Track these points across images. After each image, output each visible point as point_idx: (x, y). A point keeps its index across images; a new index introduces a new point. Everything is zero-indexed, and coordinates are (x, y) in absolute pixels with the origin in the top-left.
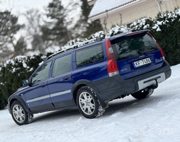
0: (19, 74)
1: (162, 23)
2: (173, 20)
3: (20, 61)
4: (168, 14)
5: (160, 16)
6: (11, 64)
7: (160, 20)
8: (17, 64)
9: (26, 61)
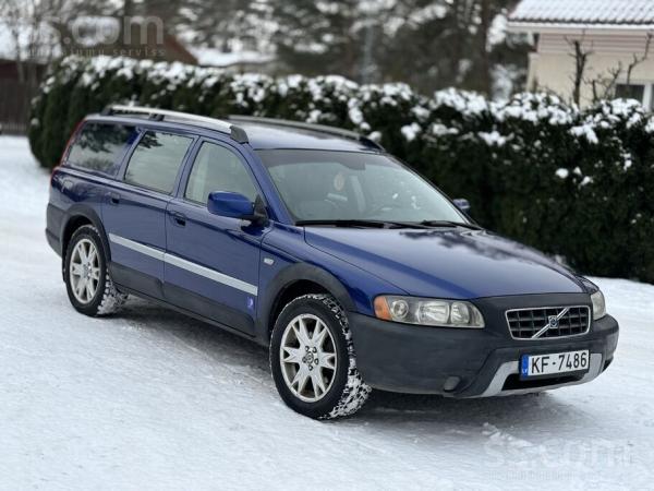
3: (341, 93)
9: (362, 104)
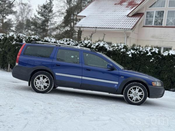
0: (17, 47)
1: (134, 52)
2: (142, 53)
3: (21, 37)
4: (140, 48)
5: (134, 47)
6: (14, 38)
7: (134, 49)
8: (18, 39)
9: (26, 40)
